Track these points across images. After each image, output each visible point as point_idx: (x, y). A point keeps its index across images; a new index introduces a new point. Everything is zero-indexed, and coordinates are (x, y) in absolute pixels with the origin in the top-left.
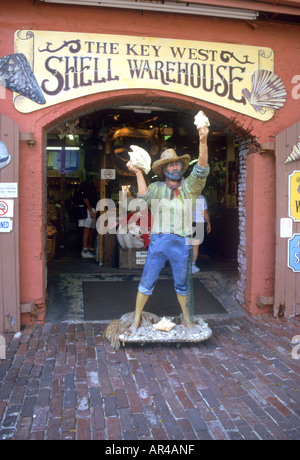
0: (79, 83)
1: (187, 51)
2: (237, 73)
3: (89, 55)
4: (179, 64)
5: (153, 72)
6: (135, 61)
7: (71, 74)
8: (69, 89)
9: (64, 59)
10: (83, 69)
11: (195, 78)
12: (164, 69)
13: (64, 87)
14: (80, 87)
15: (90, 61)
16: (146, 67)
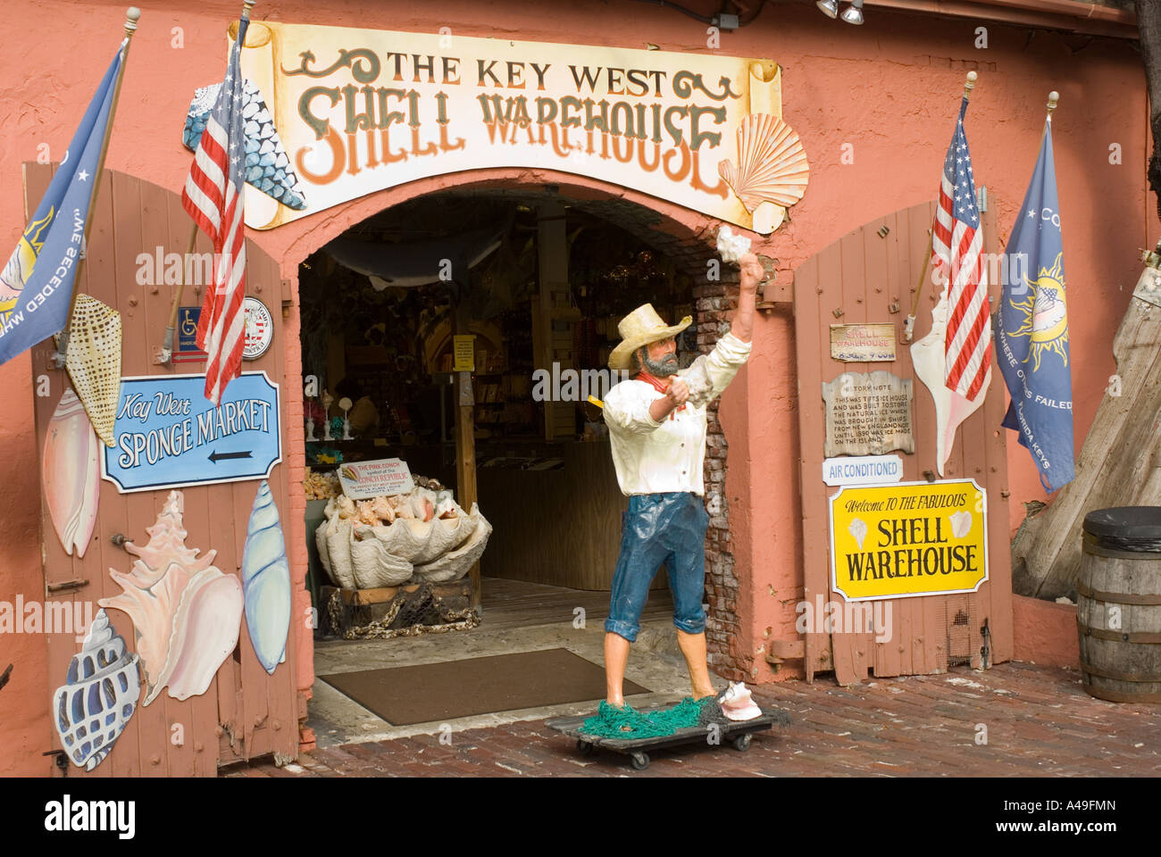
0: (379, 156)
1: (604, 75)
2: (707, 123)
3: (398, 85)
4: (589, 103)
5: (535, 126)
6: (497, 99)
7: (361, 135)
8: (359, 171)
9: (343, 95)
10: (386, 120)
11: (623, 141)
12: (558, 119)
13: (347, 166)
14: (382, 164)
15: (400, 100)
16: (521, 115)
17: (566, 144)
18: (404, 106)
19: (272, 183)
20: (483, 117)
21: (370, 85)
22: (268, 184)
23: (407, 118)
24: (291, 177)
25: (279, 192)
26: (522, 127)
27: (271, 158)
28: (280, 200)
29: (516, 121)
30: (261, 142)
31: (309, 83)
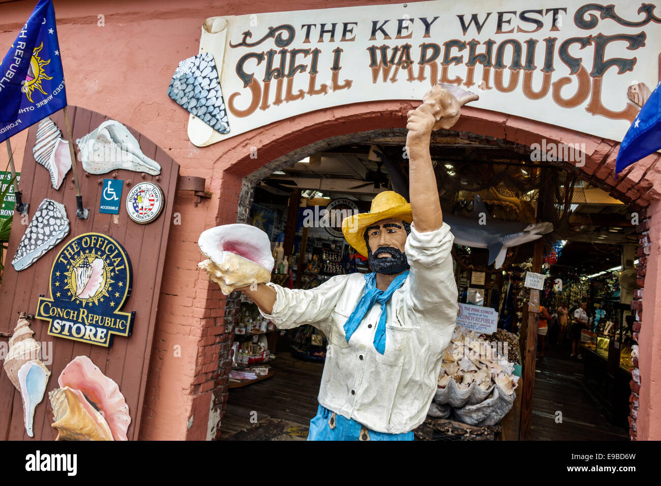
0: (283, 96)
1: (493, 19)
3: (306, 46)
4: (473, 44)
5: (416, 68)
6: (384, 49)
7: (274, 82)
8: (268, 107)
9: (266, 57)
10: (293, 71)
11: (507, 74)
12: (440, 60)
13: (260, 105)
14: (284, 102)
15: (305, 56)
16: (404, 58)
17: (445, 79)
18: (307, 61)
19: (210, 117)
20: (369, 62)
21: (286, 48)
22: (208, 117)
23: (308, 69)
24: (223, 113)
25: (213, 122)
26: (404, 68)
27: (213, 101)
28: (213, 127)
29: (399, 64)
30: (209, 91)
31: (245, 50)
